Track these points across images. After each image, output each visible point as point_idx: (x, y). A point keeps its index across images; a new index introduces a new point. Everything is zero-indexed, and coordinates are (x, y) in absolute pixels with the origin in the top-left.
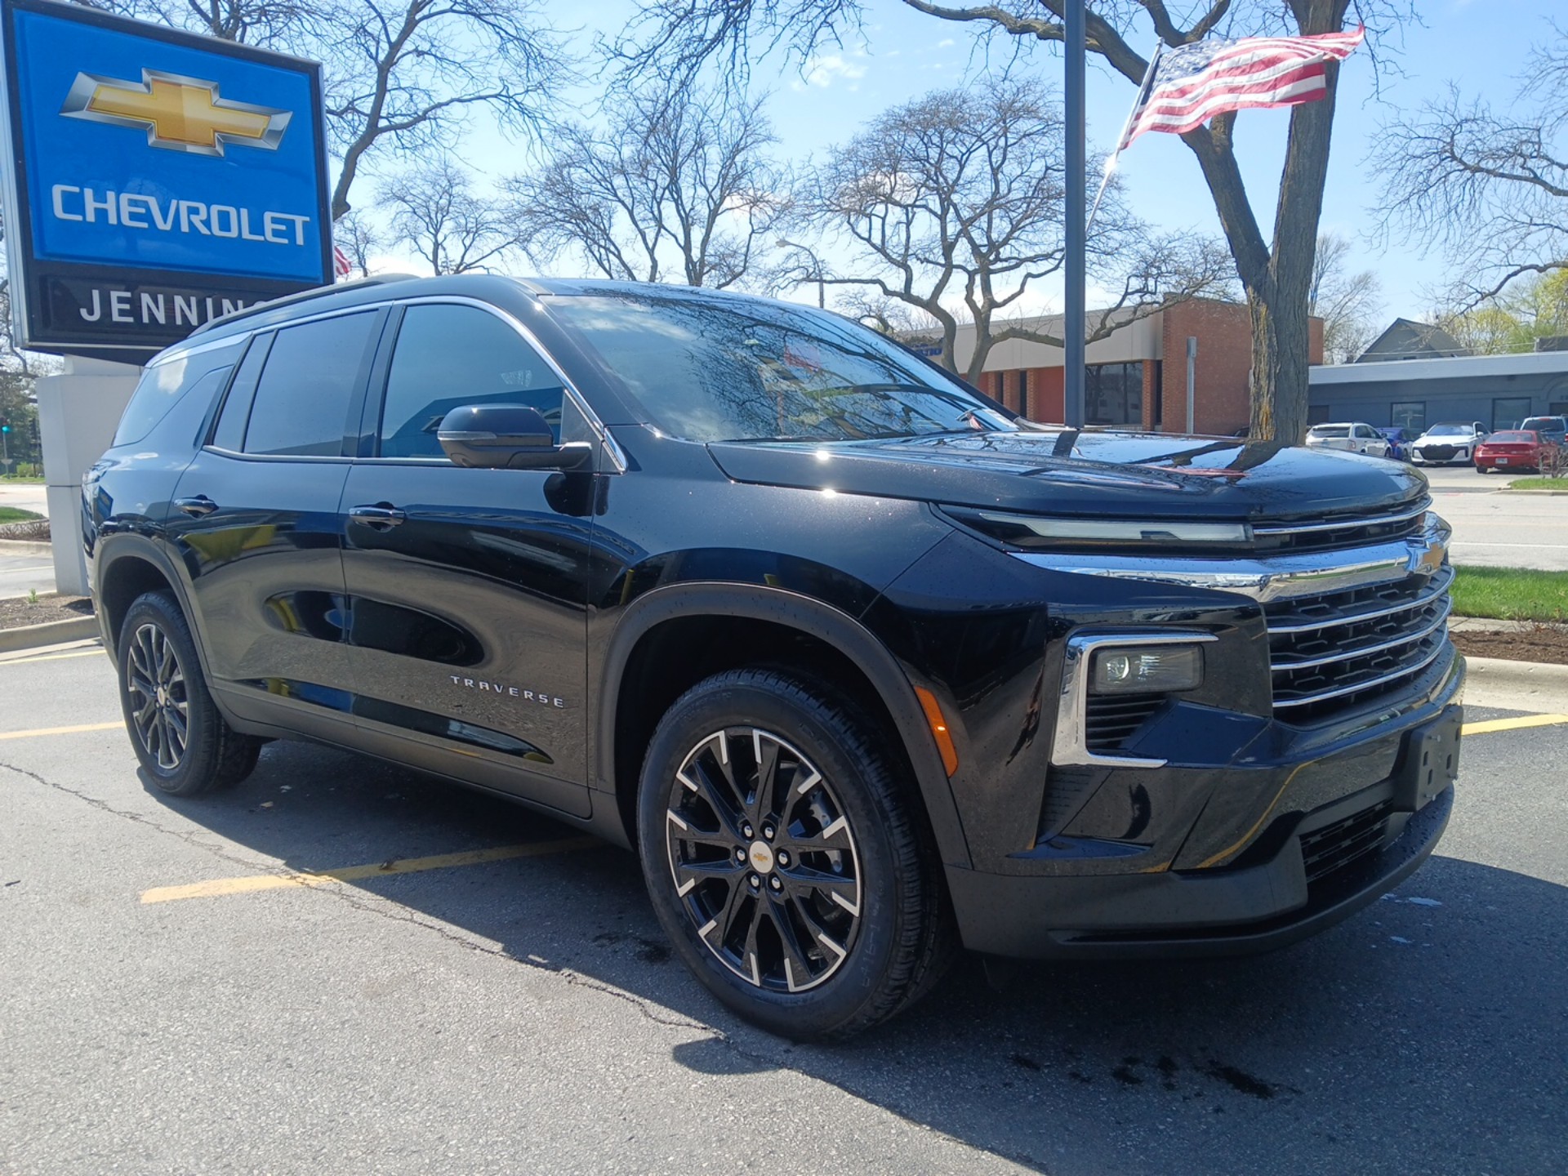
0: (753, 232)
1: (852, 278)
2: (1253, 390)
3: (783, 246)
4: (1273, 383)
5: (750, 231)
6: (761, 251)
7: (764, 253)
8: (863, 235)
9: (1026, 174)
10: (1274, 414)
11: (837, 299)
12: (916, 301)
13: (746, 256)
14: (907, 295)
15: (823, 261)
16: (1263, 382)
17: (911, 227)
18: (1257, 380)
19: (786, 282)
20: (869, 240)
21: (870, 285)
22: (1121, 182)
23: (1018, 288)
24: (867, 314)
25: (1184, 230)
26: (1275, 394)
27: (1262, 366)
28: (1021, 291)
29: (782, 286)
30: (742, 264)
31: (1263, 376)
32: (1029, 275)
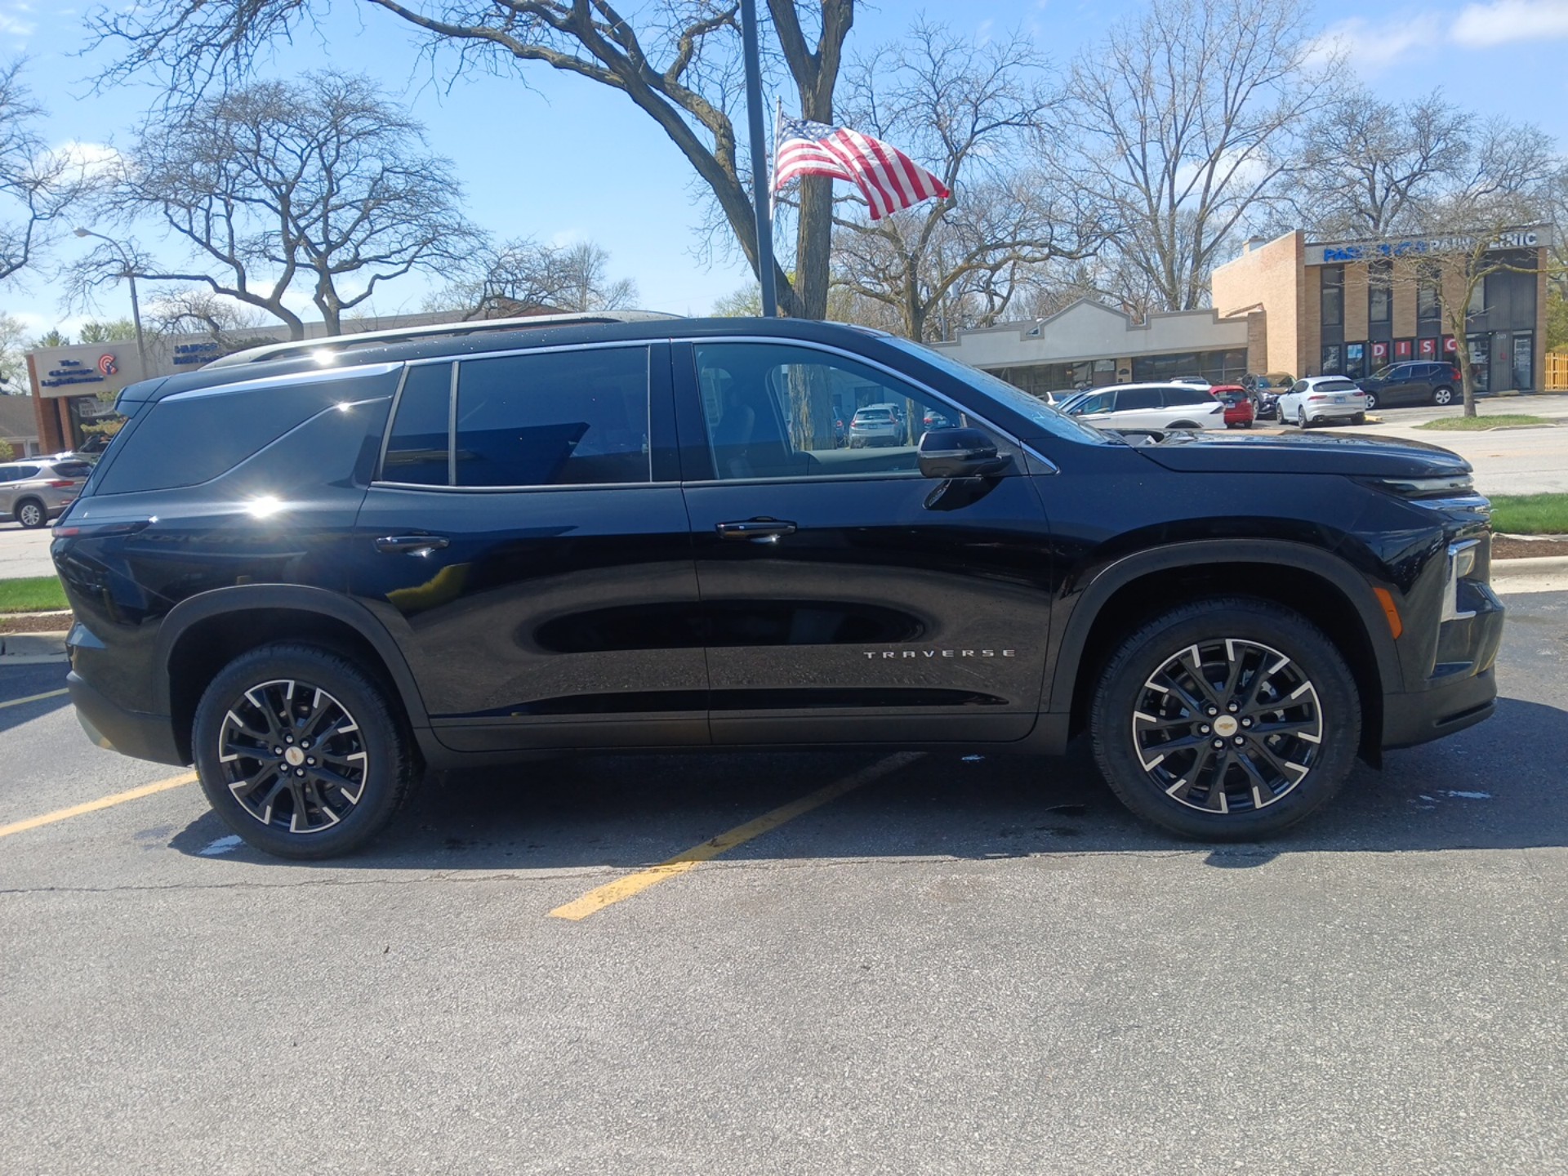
0: (35, 217)
1: (177, 273)
2: (791, 394)
3: (83, 236)
4: (809, 388)
5: (31, 216)
6: (48, 240)
7: (52, 242)
8: (183, 228)
9: (354, 173)
10: (813, 414)
11: (149, 295)
12: (255, 300)
13: (27, 245)
14: (242, 294)
15: (147, 255)
16: (800, 388)
17: (232, 220)
18: (795, 387)
19: (101, 276)
20: (190, 233)
21: (199, 282)
22: (460, 188)
23: (365, 290)
24: (188, 312)
25: (524, 238)
26: (811, 398)
27: (798, 374)
28: (370, 292)
29: (95, 281)
30: (22, 253)
31: (799, 382)
32: (378, 277)
